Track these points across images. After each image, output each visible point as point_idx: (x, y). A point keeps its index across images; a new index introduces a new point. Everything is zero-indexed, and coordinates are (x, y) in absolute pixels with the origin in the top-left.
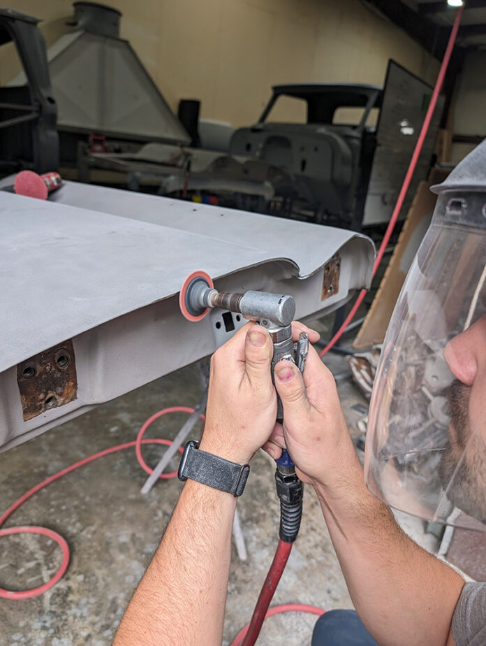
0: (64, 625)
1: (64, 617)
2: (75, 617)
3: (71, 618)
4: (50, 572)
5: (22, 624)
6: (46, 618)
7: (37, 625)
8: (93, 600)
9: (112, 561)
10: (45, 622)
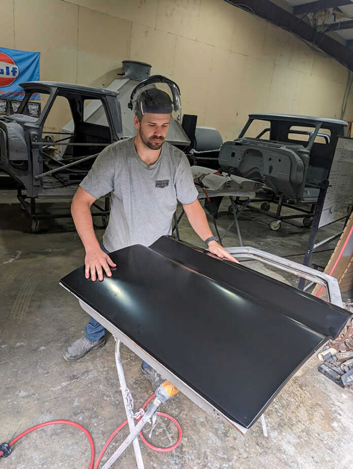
0: (185, 463)
1: (184, 459)
2: (189, 459)
3: (187, 460)
4: (171, 435)
5: (165, 461)
6: (176, 459)
7: (173, 462)
8: (195, 452)
9: (199, 432)
10: (176, 461)
